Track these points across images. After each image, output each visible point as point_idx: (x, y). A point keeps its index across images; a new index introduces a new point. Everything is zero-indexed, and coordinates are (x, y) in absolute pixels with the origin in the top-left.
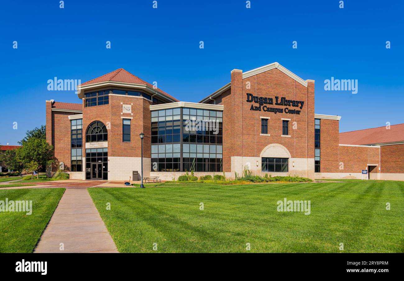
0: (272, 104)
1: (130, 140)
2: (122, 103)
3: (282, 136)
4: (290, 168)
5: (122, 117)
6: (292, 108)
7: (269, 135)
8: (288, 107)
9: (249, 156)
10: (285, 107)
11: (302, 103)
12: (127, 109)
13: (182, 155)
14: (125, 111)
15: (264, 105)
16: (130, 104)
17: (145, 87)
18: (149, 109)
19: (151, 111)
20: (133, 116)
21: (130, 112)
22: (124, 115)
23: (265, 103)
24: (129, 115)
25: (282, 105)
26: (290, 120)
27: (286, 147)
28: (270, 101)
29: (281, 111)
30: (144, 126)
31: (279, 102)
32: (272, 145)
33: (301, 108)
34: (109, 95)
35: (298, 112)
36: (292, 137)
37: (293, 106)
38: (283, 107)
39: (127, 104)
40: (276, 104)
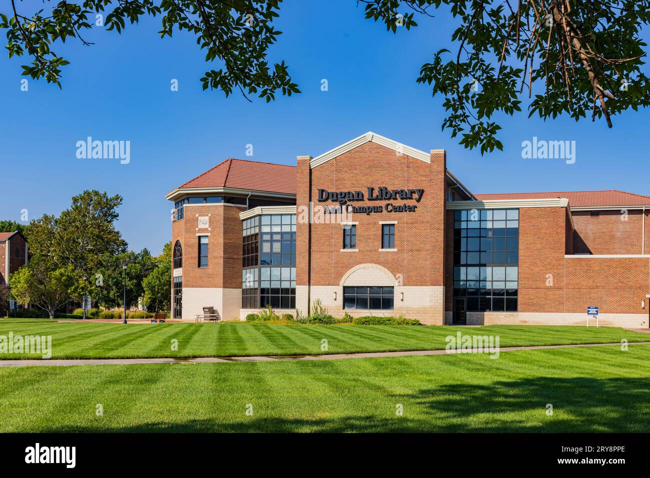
0: (363, 200)
1: (207, 265)
2: (197, 215)
3: (380, 250)
4: (397, 302)
5: (198, 235)
6: (399, 203)
7: (357, 250)
8: (392, 201)
9: (322, 285)
10: (387, 202)
11: (421, 192)
12: (204, 222)
13: (260, 284)
14: (201, 226)
15: (348, 203)
16: (207, 215)
17: (222, 191)
18: (239, 218)
19: (243, 220)
20: (211, 232)
21: (207, 226)
22: (201, 230)
23: (349, 200)
24: (205, 230)
25: (381, 199)
26: (395, 222)
27: (388, 269)
28: (359, 197)
29: (378, 210)
30: (225, 244)
31: (374, 195)
32: (362, 265)
33: (418, 200)
34: (185, 205)
35: (412, 209)
36: (401, 251)
37: (402, 199)
38: (383, 203)
39: (203, 216)
40: (369, 200)
